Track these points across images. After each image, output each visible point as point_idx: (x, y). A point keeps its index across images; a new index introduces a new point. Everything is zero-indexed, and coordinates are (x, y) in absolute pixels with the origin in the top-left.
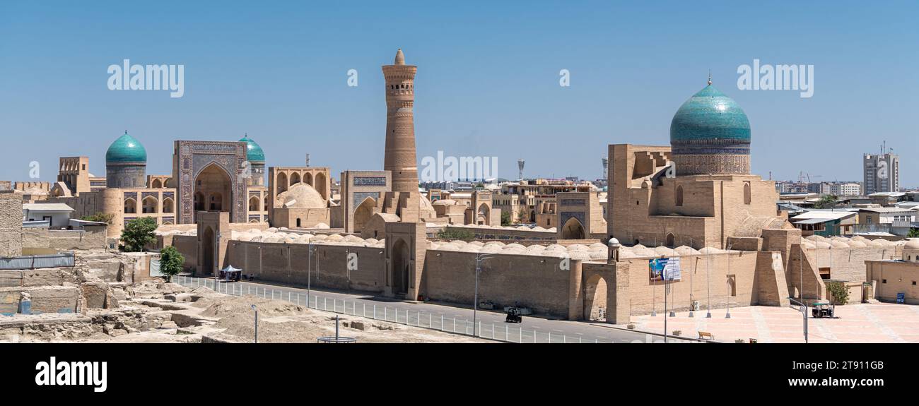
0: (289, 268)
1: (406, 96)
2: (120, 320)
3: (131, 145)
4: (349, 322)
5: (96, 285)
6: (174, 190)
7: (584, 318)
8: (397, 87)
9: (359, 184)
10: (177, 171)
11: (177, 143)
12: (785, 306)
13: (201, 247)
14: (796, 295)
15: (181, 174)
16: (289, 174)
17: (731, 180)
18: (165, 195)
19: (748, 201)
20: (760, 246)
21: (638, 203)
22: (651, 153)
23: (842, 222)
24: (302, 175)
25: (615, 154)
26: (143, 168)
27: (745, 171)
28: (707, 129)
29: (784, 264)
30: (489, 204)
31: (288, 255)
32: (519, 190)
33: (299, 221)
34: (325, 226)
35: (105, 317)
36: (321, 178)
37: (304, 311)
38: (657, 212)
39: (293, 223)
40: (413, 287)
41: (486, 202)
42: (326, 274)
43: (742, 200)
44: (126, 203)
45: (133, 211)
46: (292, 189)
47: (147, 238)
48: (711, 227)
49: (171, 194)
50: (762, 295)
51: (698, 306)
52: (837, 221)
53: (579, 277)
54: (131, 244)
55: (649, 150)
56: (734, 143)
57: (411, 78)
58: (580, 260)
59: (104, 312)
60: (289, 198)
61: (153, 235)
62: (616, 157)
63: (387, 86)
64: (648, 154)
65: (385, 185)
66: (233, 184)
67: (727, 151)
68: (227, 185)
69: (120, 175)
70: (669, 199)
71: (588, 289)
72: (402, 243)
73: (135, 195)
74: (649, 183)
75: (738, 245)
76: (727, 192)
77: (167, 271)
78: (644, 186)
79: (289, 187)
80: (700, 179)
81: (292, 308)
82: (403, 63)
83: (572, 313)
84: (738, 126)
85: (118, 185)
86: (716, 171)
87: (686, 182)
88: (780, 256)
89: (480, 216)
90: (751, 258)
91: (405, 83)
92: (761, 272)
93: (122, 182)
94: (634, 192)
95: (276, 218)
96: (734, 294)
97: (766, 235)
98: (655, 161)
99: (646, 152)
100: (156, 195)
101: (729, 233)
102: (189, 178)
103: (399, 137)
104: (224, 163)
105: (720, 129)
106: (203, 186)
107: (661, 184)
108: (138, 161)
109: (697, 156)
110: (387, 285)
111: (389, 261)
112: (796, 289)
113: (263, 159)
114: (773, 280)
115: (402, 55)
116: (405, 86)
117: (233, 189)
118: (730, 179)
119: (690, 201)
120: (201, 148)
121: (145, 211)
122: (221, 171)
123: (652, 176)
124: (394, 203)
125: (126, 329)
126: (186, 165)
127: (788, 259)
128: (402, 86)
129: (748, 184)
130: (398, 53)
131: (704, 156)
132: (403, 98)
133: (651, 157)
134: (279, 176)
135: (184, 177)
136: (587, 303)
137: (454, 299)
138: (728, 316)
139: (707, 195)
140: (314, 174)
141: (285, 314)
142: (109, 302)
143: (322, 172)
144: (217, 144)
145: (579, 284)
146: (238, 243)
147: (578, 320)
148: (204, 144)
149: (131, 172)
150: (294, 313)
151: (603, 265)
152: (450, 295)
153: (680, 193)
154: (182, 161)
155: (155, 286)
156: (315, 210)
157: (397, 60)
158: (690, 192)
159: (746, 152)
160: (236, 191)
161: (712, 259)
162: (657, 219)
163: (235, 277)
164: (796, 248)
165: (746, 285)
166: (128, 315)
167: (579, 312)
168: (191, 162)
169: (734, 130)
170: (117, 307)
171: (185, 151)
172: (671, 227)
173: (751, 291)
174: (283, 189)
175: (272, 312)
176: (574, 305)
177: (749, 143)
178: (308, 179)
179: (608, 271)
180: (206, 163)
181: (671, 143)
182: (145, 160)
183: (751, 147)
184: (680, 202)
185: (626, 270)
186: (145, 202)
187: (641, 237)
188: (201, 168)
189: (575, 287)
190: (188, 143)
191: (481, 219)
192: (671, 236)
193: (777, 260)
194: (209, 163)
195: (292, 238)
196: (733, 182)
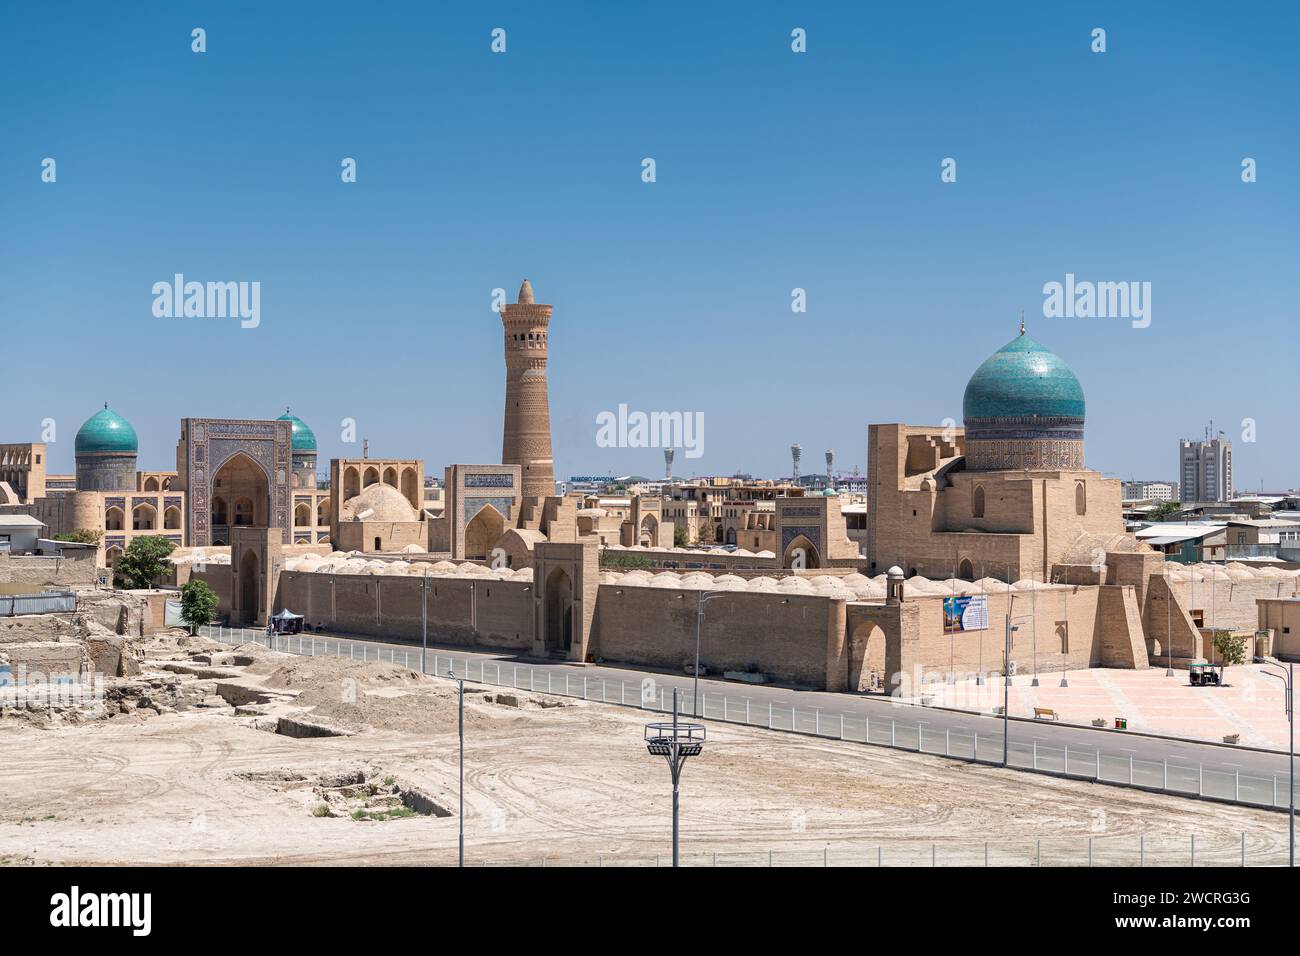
0: (378, 614)
1: (536, 351)
2: (147, 694)
3: (114, 426)
4: (494, 696)
5: (106, 641)
6: (182, 494)
7: (849, 688)
8: (523, 338)
9: (473, 486)
10: (184, 464)
11: (186, 423)
12: (1141, 668)
13: (238, 581)
14: (1158, 651)
15: (192, 470)
16: (362, 470)
17: (1058, 478)
18: (168, 501)
19: (1081, 510)
20: (1103, 579)
21: (915, 513)
22: (933, 438)
23: (1206, 542)
24: (381, 471)
25: (880, 438)
26: (133, 460)
27: (1077, 465)
28: (1022, 401)
29: (1140, 605)
30: (657, 515)
31: (377, 593)
32: (698, 494)
33: (378, 541)
34: (419, 548)
35: (124, 690)
36: (411, 476)
37: (422, 677)
38: (943, 527)
39: (369, 545)
40: (579, 642)
41: (652, 513)
42: (438, 623)
43: (1073, 508)
44: (107, 515)
45: (119, 526)
46: (366, 493)
47: (158, 567)
48: (1028, 548)
49: (177, 501)
50: (1106, 651)
51: (1015, 668)
52: (1199, 540)
53: (842, 626)
54: (132, 576)
55: (929, 433)
56: (1062, 422)
57: (544, 324)
58: (843, 600)
59: (120, 682)
60: (363, 507)
61: (166, 564)
62: (880, 444)
63: (507, 336)
64: (929, 439)
65: (511, 486)
66: (271, 486)
67: (1051, 435)
68: (261, 487)
69: (98, 472)
70: (964, 508)
71: (856, 644)
72: (560, 574)
73: (121, 502)
74: (933, 483)
75: (1072, 576)
76: (1053, 497)
77: (193, 618)
78: (925, 488)
79: (363, 490)
80: (1010, 476)
81: (403, 675)
82: (532, 301)
83: (831, 680)
84: (1066, 397)
85: (96, 487)
86: (1034, 464)
87: (990, 481)
88: (1133, 592)
89: (644, 533)
90: (1089, 596)
91: (535, 331)
92: (1105, 617)
93: (101, 483)
94: (910, 496)
95: (343, 537)
96: (1065, 650)
97: (1112, 561)
98: (938, 450)
99: (925, 436)
100: (154, 501)
101: (1054, 559)
102: (204, 476)
103: (526, 414)
104: (257, 452)
105: (1041, 401)
106: (224, 490)
107: (950, 484)
108: (124, 450)
109: (1006, 442)
110: (538, 639)
111: (541, 602)
112: (1157, 643)
113: (314, 447)
114: (1124, 628)
115: (529, 289)
116: (535, 336)
117: (271, 492)
118: (1056, 476)
119: (994, 510)
120: (221, 429)
121: (136, 526)
122: (252, 466)
123: (935, 472)
124: (537, 513)
125: (155, 708)
126: (200, 456)
127: (1144, 597)
128: (531, 336)
129: (1082, 484)
130: (524, 286)
131: (1016, 442)
132: (531, 354)
133: (933, 444)
134: (346, 472)
135: (196, 475)
136: (853, 665)
137: (643, 660)
138: (1064, 684)
139: (1023, 502)
140: (400, 470)
141: (393, 684)
142: (125, 665)
143: (412, 466)
144: (249, 424)
145: (842, 636)
146: (297, 575)
147: (841, 691)
148: (227, 423)
149: (114, 468)
150: (407, 682)
151: (879, 608)
152: (637, 653)
153: (979, 497)
154: (193, 450)
155: (174, 641)
156: (403, 524)
157: (522, 296)
158: (996, 497)
159: (1078, 435)
160: (275, 496)
161: (1034, 597)
162: (945, 538)
163: (294, 627)
164: (1158, 580)
165: (1083, 637)
166: (155, 686)
167: (843, 678)
168: (207, 452)
169: (1062, 403)
170: (138, 673)
171: (198, 435)
172: (967, 549)
173: (1090, 645)
174: (353, 492)
175: (373, 680)
176: (835, 668)
177: (1082, 423)
178: (391, 477)
179: (888, 616)
180: (230, 453)
181: (965, 423)
182: (135, 449)
183: (1086, 429)
184: (979, 512)
185: (915, 614)
186: (136, 513)
187: (920, 565)
188: (222, 462)
189: (837, 640)
190: (203, 423)
191: (646, 538)
192: (966, 562)
193: (1129, 599)
194: (234, 454)
195: (379, 567)
196: (1060, 481)
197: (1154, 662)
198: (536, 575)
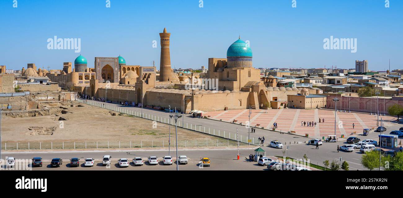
0: (113, 97)
3: (83, 60)
6: (95, 73)
9: (145, 71)
10: (95, 66)
11: (96, 58)
12: (258, 109)
13: (91, 90)
14: (262, 106)
16: (126, 68)
18: (92, 74)
19: (250, 76)
20: (250, 90)
21: (216, 77)
24: (131, 67)
27: (249, 66)
29: (258, 96)
33: (129, 82)
36: (138, 69)
38: (222, 80)
39: (127, 83)
42: (122, 99)
43: (247, 75)
44: (79, 77)
45: (82, 79)
46: (128, 72)
48: (236, 84)
53: (184, 99)
56: (247, 58)
58: (184, 95)
60: (127, 75)
62: (211, 62)
64: (222, 61)
65: (154, 71)
66: (114, 71)
67: (243, 60)
68: (112, 71)
69: (78, 68)
70: (225, 76)
71: (187, 103)
72: (139, 89)
73: (82, 74)
76: (242, 73)
80: (233, 69)
87: (230, 70)
88: (256, 93)
90: (247, 94)
92: (250, 99)
93: (79, 70)
94: (215, 73)
95: (122, 82)
96: (241, 105)
97: (253, 87)
100: (89, 74)
101: (242, 86)
102: (99, 69)
104: (111, 64)
106: (105, 72)
107: (223, 71)
108: (84, 64)
111: (136, 95)
112: (262, 104)
114: (253, 101)
118: (243, 69)
119: (231, 76)
121: (86, 79)
122: (110, 67)
126: (98, 65)
127: (259, 94)
129: (250, 71)
130: (164, 29)
131: (235, 62)
134: (123, 67)
135: (98, 69)
139: (235, 74)
140: (135, 67)
143: (138, 67)
144: (109, 58)
147: (182, 113)
148: (104, 58)
149: (82, 67)
151: (190, 96)
153: (228, 73)
154: (97, 63)
156: (134, 79)
158: (231, 73)
159: (251, 60)
160: (115, 73)
161: (233, 94)
164: (262, 91)
165: (245, 102)
168: (100, 64)
171: (98, 60)
172: (225, 84)
173: (246, 104)
174: (124, 72)
177: (252, 57)
178: (133, 69)
179: (192, 98)
180: (105, 64)
181: (227, 58)
182: (87, 63)
183: (253, 59)
184: (228, 76)
185: (197, 97)
186: (86, 76)
188: (104, 66)
190: (99, 58)
192: (225, 87)
193: (256, 95)
194: (106, 64)
195: (128, 89)
196: (244, 70)
197: (261, 108)
198: (136, 89)
